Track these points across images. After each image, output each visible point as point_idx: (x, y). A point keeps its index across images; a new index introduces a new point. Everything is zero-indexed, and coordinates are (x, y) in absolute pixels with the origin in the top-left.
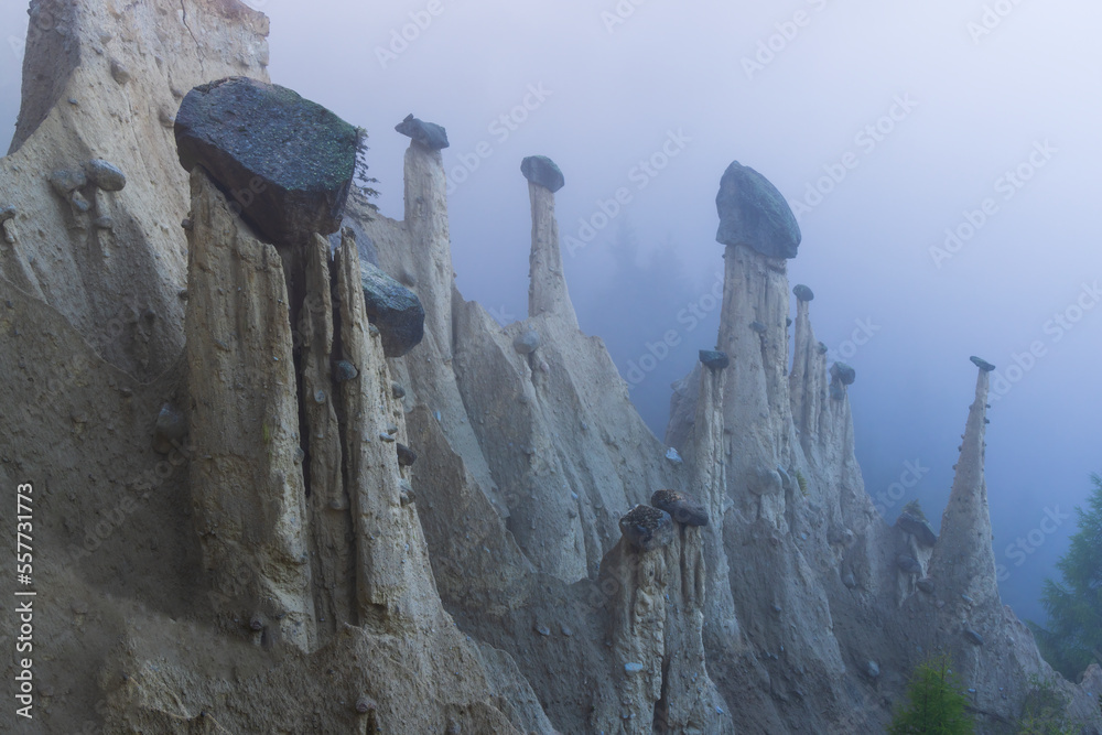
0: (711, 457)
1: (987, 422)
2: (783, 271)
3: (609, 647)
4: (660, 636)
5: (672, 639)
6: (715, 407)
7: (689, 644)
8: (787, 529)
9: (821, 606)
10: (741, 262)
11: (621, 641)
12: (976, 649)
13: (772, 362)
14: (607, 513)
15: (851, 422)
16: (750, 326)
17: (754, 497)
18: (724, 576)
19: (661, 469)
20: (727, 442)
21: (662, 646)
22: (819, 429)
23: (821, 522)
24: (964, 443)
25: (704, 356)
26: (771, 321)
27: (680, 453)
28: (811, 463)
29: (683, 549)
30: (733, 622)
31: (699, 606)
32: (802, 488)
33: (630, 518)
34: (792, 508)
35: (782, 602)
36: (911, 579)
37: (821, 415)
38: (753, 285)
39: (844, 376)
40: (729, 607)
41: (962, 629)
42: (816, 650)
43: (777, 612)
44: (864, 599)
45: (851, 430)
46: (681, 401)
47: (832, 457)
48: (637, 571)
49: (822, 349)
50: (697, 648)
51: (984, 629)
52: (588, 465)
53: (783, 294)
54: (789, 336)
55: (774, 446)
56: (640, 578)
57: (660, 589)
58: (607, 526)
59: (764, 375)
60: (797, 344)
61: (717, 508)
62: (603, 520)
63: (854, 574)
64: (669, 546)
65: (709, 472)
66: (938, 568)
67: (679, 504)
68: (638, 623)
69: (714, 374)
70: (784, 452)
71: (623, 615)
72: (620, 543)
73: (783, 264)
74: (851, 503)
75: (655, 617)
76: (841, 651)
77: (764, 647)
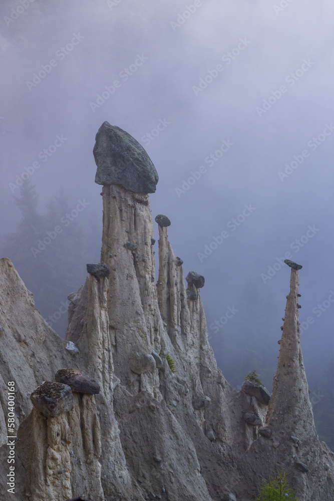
0: (101, 346)
1: (299, 307)
2: (146, 203)
3: (29, 497)
4: (68, 484)
5: (78, 486)
6: (101, 307)
7: (91, 488)
8: (162, 397)
9: (191, 454)
10: (114, 197)
11: (37, 491)
12: (304, 475)
13: (142, 272)
14: (22, 396)
15: (204, 316)
16: (124, 246)
17: (136, 376)
18: (116, 437)
19: (63, 358)
20: (113, 336)
21: (70, 492)
22: (181, 322)
23: (187, 392)
24: (285, 324)
25: (90, 268)
26: (140, 242)
27: (77, 345)
28: (177, 349)
29: (82, 414)
30: (125, 473)
31: (97, 458)
32: (171, 367)
33: (39, 392)
34: (165, 382)
35: (162, 453)
36: (255, 430)
37: (182, 312)
38: (125, 214)
39: (196, 282)
40: (122, 461)
41: (293, 462)
42: (189, 488)
43: (158, 462)
44: (222, 449)
45: (205, 322)
46: (76, 309)
47: (192, 344)
48: (46, 434)
49: (179, 262)
50: (98, 491)
51: (308, 460)
52: (5, 359)
53: (147, 220)
54: (154, 253)
55: (148, 336)
56: (49, 439)
57: (66, 446)
58: (22, 406)
59: (137, 282)
60: (161, 258)
61: (108, 385)
62: (19, 402)
63: (214, 430)
64: (71, 412)
65: (100, 358)
66: (273, 418)
67: (77, 378)
68: (50, 475)
69: (99, 280)
70: (156, 340)
71: (38, 470)
72: (32, 413)
73: (146, 198)
74: (208, 377)
75: (63, 469)
76: (208, 487)
77: (151, 490)
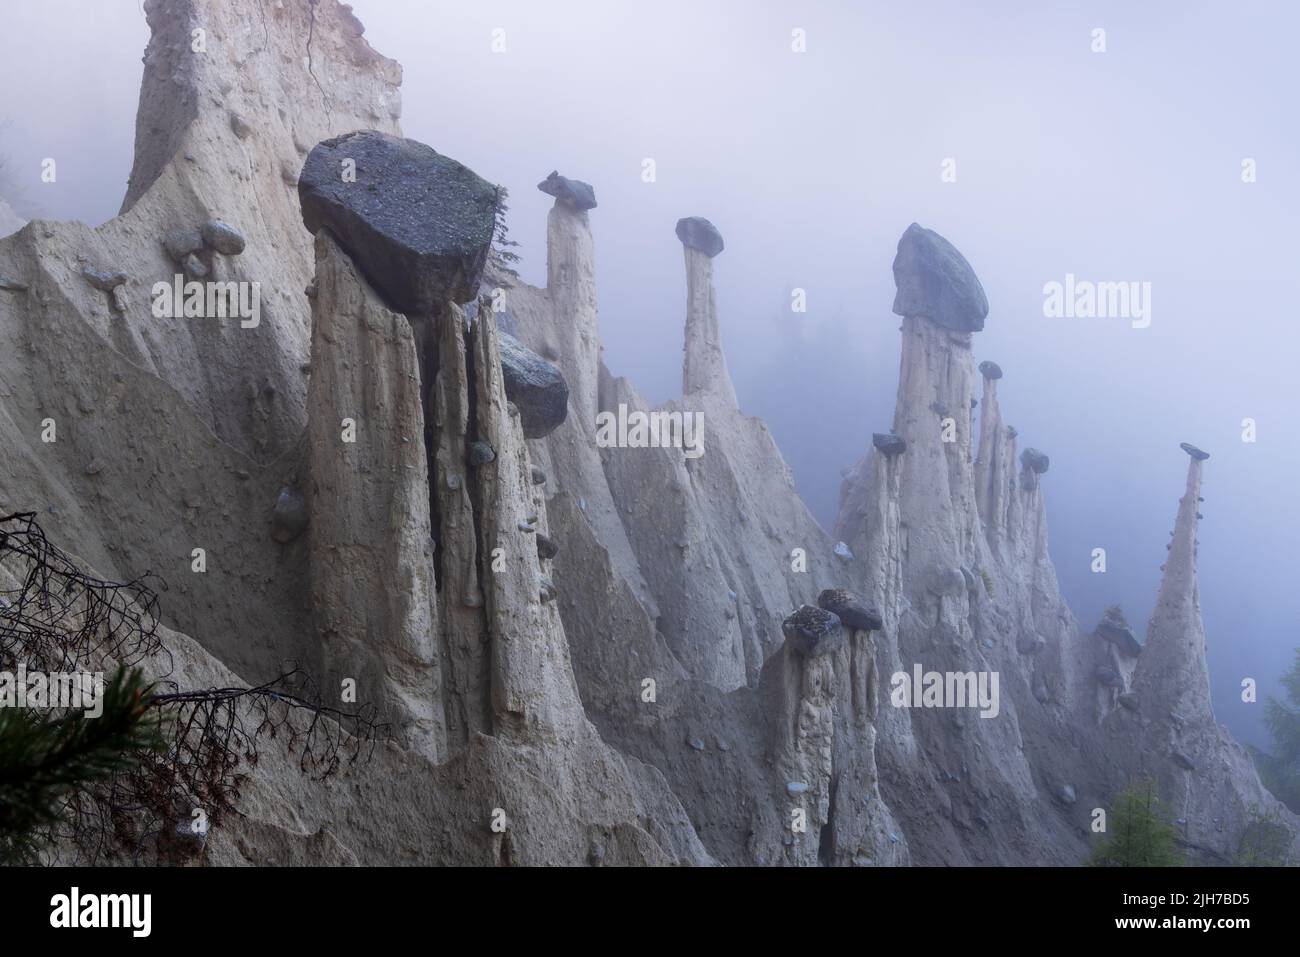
0: (885, 553)
1: (1200, 517)
2: (967, 346)
3: (770, 765)
4: (827, 752)
5: (840, 757)
6: (891, 497)
7: (860, 763)
8: (971, 635)
9: (1009, 722)
10: (920, 336)
11: (783, 757)
12: (1187, 774)
13: (954, 447)
14: (768, 614)
15: (1044, 516)
16: (930, 407)
17: (934, 599)
19: (829, 565)
20: (904, 537)
21: (830, 764)
22: (1008, 523)
23: (1010, 628)
24: (1173, 541)
25: (878, 440)
26: (954, 402)
27: (850, 549)
28: (998, 561)
29: (853, 656)
30: (909, 739)
31: (871, 720)
32: (988, 589)
33: (794, 620)
34: (977, 611)
35: (966, 717)
36: (1112, 694)
37: (1010, 508)
38: (933, 361)
39: (1035, 464)
40: (905, 722)
41: (1170, 751)
42: (1004, 772)
43: (959, 728)
44: (1058, 715)
45: (1044, 525)
46: (852, 491)
47: (1022, 555)
48: (801, 680)
49: (1012, 434)
50: (869, 768)
51: (1196, 752)
52: (748, 561)
53: (967, 371)
54: (974, 419)
55: (957, 543)
56: (805, 688)
57: (827, 699)
58: (769, 629)
59: (946, 461)
60: (983, 427)
61: (892, 610)
62: (764, 622)
63: (1047, 687)
64: (837, 652)
65: (883, 570)
66: (1143, 681)
67: (851, 605)
68: (802, 738)
69: (889, 460)
70: (968, 548)
71: (786, 729)
72: (783, 648)
73: (968, 338)
74: (1044, 607)
75: (821, 731)
76: (1032, 773)
77: (945, 767)
